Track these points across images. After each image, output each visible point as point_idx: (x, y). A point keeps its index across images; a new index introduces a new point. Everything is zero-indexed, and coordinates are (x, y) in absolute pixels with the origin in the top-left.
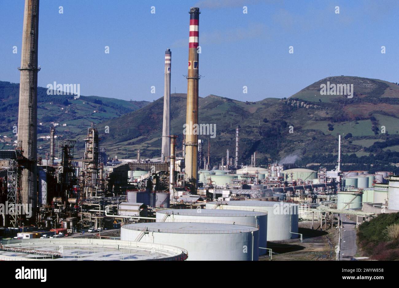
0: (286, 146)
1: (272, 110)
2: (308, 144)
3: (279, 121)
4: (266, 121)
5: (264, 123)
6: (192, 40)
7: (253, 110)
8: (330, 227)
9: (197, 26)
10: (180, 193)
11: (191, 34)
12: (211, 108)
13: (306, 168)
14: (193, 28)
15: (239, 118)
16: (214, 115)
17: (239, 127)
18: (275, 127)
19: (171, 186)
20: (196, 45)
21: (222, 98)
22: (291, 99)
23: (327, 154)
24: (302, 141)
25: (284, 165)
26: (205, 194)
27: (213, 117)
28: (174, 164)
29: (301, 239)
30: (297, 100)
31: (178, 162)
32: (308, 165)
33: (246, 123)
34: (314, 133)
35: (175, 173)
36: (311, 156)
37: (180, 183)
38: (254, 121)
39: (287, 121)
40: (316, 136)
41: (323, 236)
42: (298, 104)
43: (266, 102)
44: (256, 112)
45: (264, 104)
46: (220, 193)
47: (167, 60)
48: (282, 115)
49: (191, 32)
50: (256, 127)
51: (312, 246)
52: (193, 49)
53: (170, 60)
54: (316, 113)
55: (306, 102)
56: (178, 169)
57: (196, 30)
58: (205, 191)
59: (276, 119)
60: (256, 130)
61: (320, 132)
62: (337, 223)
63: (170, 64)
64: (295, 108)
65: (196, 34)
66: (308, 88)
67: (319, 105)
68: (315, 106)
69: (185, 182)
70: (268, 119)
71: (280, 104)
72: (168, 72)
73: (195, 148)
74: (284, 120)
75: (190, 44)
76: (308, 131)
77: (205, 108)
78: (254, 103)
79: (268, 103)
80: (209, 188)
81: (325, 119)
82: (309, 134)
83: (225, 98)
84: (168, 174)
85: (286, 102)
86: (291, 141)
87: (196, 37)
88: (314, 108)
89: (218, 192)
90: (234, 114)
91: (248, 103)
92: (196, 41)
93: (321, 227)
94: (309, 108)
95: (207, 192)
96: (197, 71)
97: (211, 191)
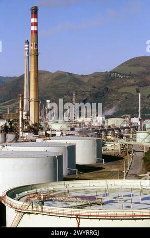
0: (108, 104)
1: (99, 79)
2: (122, 102)
3: (103, 87)
4: (94, 87)
5: (92, 88)
6: (33, 28)
7: (86, 80)
8: (126, 154)
9: (36, 19)
10: (27, 134)
11: (32, 24)
12: (58, 80)
13: (121, 118)
14: (33, 20)
15: (77, 86)
16: (60, 84)
17: (76, 92)
18: (101, 91)
19: (21, 129)
20: (36, 32)
21: (66, 73)
22: (111, 72)
23: (135, 108)
24: (118, 100)
25: (106, 116)
26: (44, 134)
27: (59, 86)
28: (22, 114)
29: (104, 163)
30: (115, 72)
31: (25, 113)
32: (122, 116)
33: (81, 89)
34: (126, 94)
35: (23, 120)
36: (124, 110)
37: (27, 127)
38: (86, 87)
39: (108, 87)
40: (128, 97)
41: (121, 161)
42: (115, 75)
43: (94, 75)
44: (88, 81)
45: (93, 76)
46: (55, 133)
47: (26, 47)
48: (105, 83)
49: (32, 23)
50: (88, 91)
51: (111, 167)
52: (34, 34)
53: (28, 47)
54: (128, 81)
55: (120, 74)
56: (25, 118)
57: (36, 22)
58: (44, 132)
59: (101, 86)
60: (87, 94)
61: (131, 94)
62: (131, 151)
63: (28, 50)
64: (113, 79)
65: (36, 24)
66: (122, 65)
67: (129, 75)
68: (127, 77)
69: (30, 126)
70: (95, 86)
71: (103, 76)
72: (27, 55)
73: (36, 103)
74: (106, 86)
75: (32, 31)
76: (123, 93)
77: (53, 80)
78: (87, 76)
79: (96, 75)
80: (47, 130)
81: (133, 85)
82: (123, 95)
83: (68, 73)
84: (18, 121)
85: (108, 74)
86: (111, 100)
87: (36, 27)
88: (126, 78)
89: (53, 133)
90: (73, 83)
91: (82, 76)
92: (36, 29)
93: (120, 154)
94: (123, 78)
95: (46, 133)
96: (37, 50)
97: (48, 132)
